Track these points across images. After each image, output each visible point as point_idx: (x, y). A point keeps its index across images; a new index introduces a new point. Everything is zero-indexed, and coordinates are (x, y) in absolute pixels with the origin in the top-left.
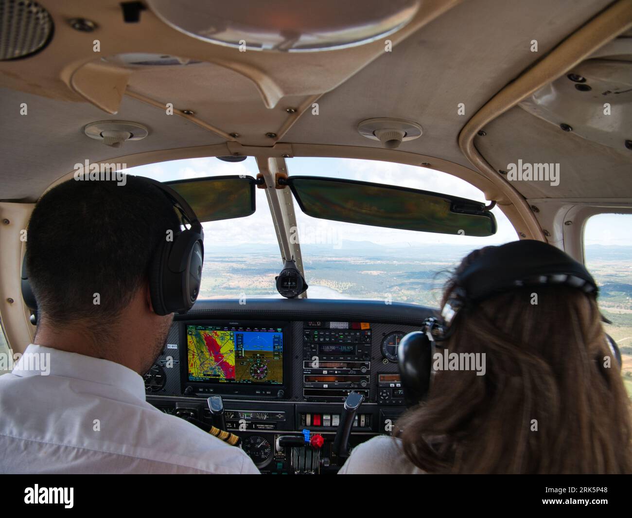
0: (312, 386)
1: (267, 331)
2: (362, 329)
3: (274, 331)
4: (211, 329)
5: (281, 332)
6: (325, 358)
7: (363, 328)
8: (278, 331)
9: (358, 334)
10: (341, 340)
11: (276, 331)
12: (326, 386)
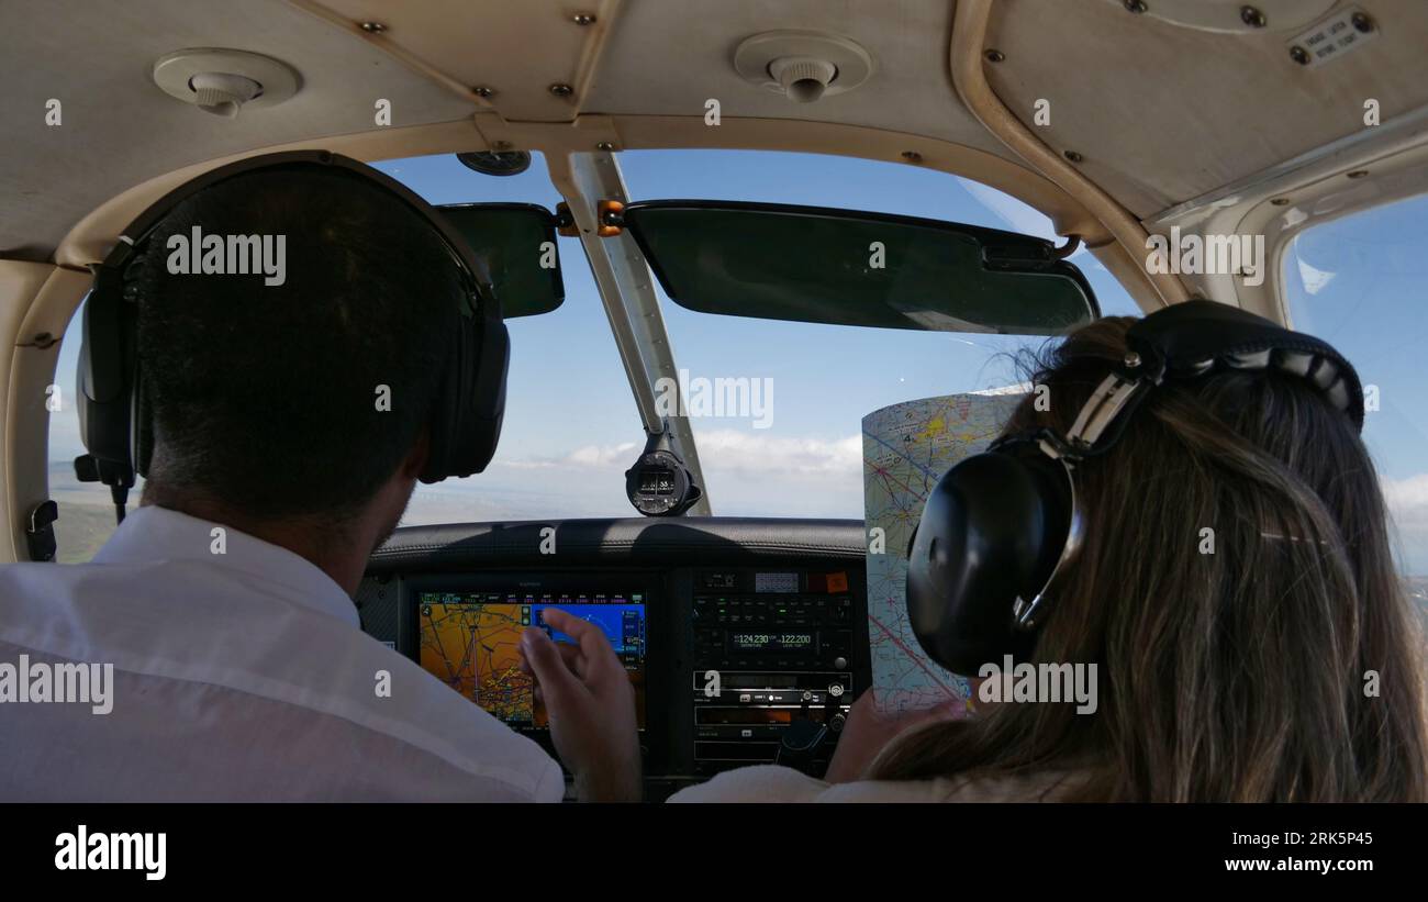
0: (716, 734)
1: (609, 602)
2: (830, 591)
3: (624, 601)
4: (477, 601)
5: (641, 602)
6: (743, 663)
7: (831, 589)
8: (633, 602)
9: (820, 603)
10: (781, 618)
11: (630, 601)
12: (747, 733)
